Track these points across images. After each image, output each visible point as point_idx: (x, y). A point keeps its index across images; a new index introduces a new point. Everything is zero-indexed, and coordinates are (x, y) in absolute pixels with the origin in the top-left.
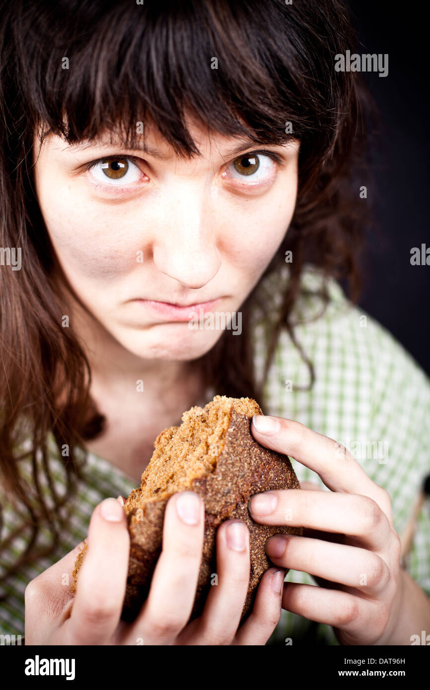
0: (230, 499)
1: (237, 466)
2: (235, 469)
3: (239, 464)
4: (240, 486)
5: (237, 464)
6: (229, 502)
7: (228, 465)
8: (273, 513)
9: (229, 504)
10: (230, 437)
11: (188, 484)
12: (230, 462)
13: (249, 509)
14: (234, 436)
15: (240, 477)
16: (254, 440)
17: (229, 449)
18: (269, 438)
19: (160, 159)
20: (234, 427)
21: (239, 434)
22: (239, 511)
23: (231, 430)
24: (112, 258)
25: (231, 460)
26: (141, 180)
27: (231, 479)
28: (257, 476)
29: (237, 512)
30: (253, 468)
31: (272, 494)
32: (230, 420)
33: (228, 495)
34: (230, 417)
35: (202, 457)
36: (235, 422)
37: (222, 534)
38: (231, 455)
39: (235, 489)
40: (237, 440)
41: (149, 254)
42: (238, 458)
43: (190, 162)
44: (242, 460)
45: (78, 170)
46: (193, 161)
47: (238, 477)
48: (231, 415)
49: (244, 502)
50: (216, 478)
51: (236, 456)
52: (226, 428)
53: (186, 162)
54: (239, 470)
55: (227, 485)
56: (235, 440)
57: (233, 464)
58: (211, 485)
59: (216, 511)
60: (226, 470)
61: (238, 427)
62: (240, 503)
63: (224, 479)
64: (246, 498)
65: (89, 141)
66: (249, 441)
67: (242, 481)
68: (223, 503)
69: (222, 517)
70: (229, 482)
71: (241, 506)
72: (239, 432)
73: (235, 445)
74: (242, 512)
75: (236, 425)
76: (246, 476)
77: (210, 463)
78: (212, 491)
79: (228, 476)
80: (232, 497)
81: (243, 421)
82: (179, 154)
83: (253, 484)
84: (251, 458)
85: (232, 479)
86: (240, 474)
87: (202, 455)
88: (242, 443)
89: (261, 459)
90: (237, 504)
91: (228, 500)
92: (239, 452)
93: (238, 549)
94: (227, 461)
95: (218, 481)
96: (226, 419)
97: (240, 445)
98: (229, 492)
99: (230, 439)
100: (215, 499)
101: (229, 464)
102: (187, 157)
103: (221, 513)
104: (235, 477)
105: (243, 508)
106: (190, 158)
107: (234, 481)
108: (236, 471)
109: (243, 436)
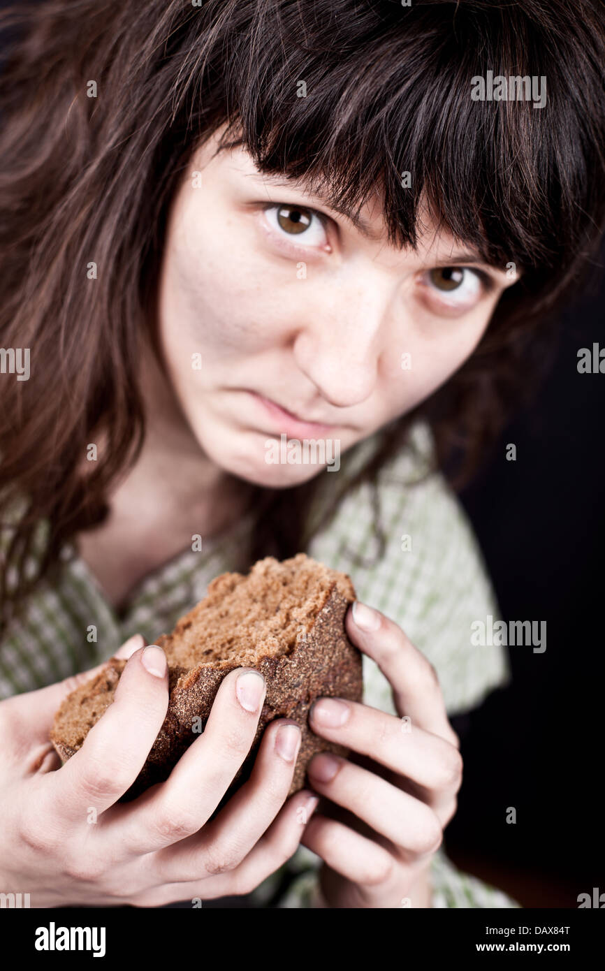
0: (296, 694)
1: (317, 657)
2: (314, 660)
3: (320, 656)
4: (311, 682)
5: (318, 654)
6: (292, 697)
7: (309, 653)
8: (338, 728)
9: (292, 699)
10: (322, 618)
11: (255, 660)
12: (311, 649)
13: (311, 713)
14: (326, 619)
15: (316, 671)
16: (345, 630)
17: (316, 633)
18: (364, 635)
19: (365, 235)
20: (330, 609)
21: (332, 618)
22: (298, 711)
23: (325, 611)
24: (244, 329)
25: (314, 647)
26: (321, 248)
27: (305, 670)
28: (333, 674)
29: (295, 712)
30: (332, 665)
31: (346, 705)
32: (327, 598)
33: (297, 688)
34: (328, 594)
35: (276, 630)
36: (332, 602)
37: (273, 733)
38: (316, 641)
39: (305, 683)
40: (327, 625)
41: (290, 341)
42: (321, 647)
43: (400, 252)
44: (325, 651)
45: (250, 205)
46: (403, 252)
47: (313, 670)
48: (330, 592)
49: (307, 702)
50: (291, 664)
51: (321, 644)
52: (319, 606)
53: (394, 249)
54: (317, 663)
55: (299, 676)
56: (325, 624)
57: (314, 653)
58: (282, 670)
59: (275, 703)
60: (304, 658)
61: (333, 610)
62: (303, 702)
63: (298, 668)
64: (312, 699)
65: (288, 178)
66: (339, 630)
67: (315, 677)
68: (286, 697)
69: (278, 713)
70: (302, 673)
71: (303, 705)
72: (333, 616)
73: (323, 631)
74: (301, 713)
75: (332, 607)
76: (322, 672)
77: (287, 642)
78: (280, 677)
79: (304, 666)
80: (299, 692)
81: (340, 604)
82: (391, 237)
83: (326, 684)
84: (334, 652)
85: (307, 670)
86: (318, 668)
87: (277, 628)
88: (331, 631)
89: (343, 655)
90: (299, 702)
91: (293, 695)
92: (324, 640)
93: (286, 757)
94: (309, 647)
95: (291, 668)
96: (322, 595)
97: (328, 632)
98: (298, 686)
99: (321, 621)
100: (280, 688)
101: (310, 651)
102: (398, 244)
103: (279, 707)
104: (311, 670)
105: (304, 709)
106: (401, 248)
107: (308, 675)
108: (314, 662)
109: (335, 622)
